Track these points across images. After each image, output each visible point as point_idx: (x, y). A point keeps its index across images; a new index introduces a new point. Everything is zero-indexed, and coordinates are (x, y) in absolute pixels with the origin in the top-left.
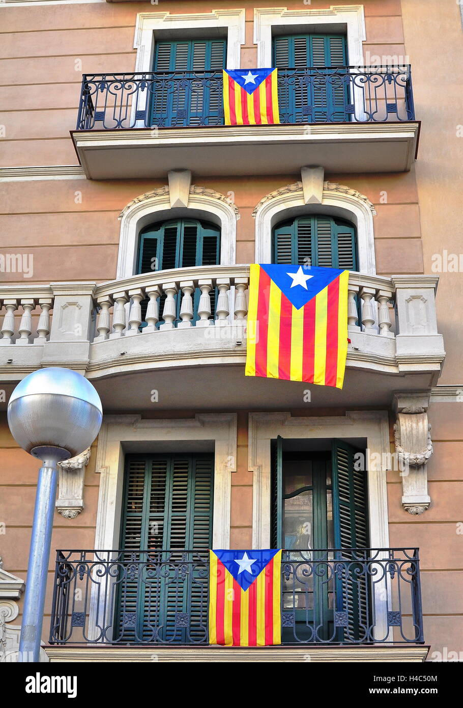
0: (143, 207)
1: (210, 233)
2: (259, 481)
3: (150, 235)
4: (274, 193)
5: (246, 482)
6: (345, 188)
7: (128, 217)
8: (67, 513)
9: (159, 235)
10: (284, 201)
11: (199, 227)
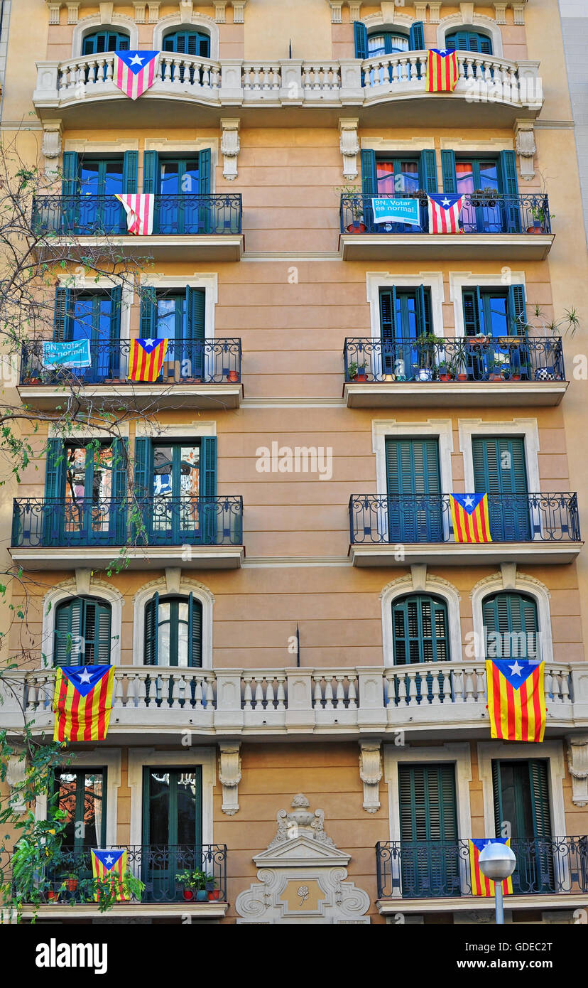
0: (395, 589)
1: (441, 607)
2: (486, 787)
3: (400, 606)
4: (483, 581)
5: (479, 787)
6: (530, 577)
7: (385, 598)
8: (370, 811)
9: (403, 607)
10: (490, 586)
11: (431, 601)
